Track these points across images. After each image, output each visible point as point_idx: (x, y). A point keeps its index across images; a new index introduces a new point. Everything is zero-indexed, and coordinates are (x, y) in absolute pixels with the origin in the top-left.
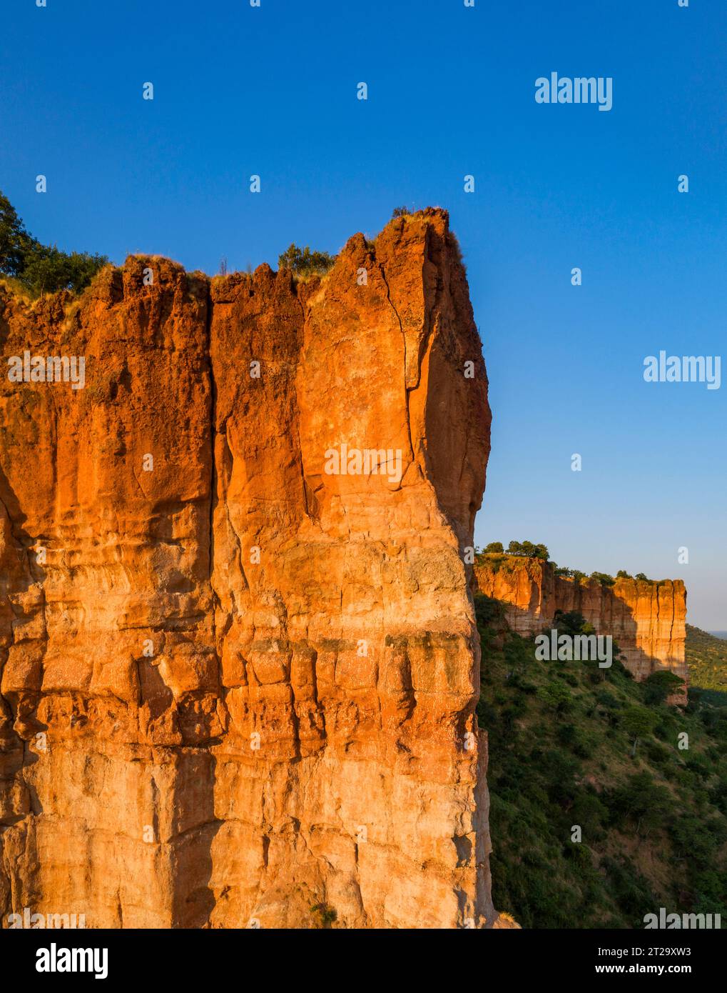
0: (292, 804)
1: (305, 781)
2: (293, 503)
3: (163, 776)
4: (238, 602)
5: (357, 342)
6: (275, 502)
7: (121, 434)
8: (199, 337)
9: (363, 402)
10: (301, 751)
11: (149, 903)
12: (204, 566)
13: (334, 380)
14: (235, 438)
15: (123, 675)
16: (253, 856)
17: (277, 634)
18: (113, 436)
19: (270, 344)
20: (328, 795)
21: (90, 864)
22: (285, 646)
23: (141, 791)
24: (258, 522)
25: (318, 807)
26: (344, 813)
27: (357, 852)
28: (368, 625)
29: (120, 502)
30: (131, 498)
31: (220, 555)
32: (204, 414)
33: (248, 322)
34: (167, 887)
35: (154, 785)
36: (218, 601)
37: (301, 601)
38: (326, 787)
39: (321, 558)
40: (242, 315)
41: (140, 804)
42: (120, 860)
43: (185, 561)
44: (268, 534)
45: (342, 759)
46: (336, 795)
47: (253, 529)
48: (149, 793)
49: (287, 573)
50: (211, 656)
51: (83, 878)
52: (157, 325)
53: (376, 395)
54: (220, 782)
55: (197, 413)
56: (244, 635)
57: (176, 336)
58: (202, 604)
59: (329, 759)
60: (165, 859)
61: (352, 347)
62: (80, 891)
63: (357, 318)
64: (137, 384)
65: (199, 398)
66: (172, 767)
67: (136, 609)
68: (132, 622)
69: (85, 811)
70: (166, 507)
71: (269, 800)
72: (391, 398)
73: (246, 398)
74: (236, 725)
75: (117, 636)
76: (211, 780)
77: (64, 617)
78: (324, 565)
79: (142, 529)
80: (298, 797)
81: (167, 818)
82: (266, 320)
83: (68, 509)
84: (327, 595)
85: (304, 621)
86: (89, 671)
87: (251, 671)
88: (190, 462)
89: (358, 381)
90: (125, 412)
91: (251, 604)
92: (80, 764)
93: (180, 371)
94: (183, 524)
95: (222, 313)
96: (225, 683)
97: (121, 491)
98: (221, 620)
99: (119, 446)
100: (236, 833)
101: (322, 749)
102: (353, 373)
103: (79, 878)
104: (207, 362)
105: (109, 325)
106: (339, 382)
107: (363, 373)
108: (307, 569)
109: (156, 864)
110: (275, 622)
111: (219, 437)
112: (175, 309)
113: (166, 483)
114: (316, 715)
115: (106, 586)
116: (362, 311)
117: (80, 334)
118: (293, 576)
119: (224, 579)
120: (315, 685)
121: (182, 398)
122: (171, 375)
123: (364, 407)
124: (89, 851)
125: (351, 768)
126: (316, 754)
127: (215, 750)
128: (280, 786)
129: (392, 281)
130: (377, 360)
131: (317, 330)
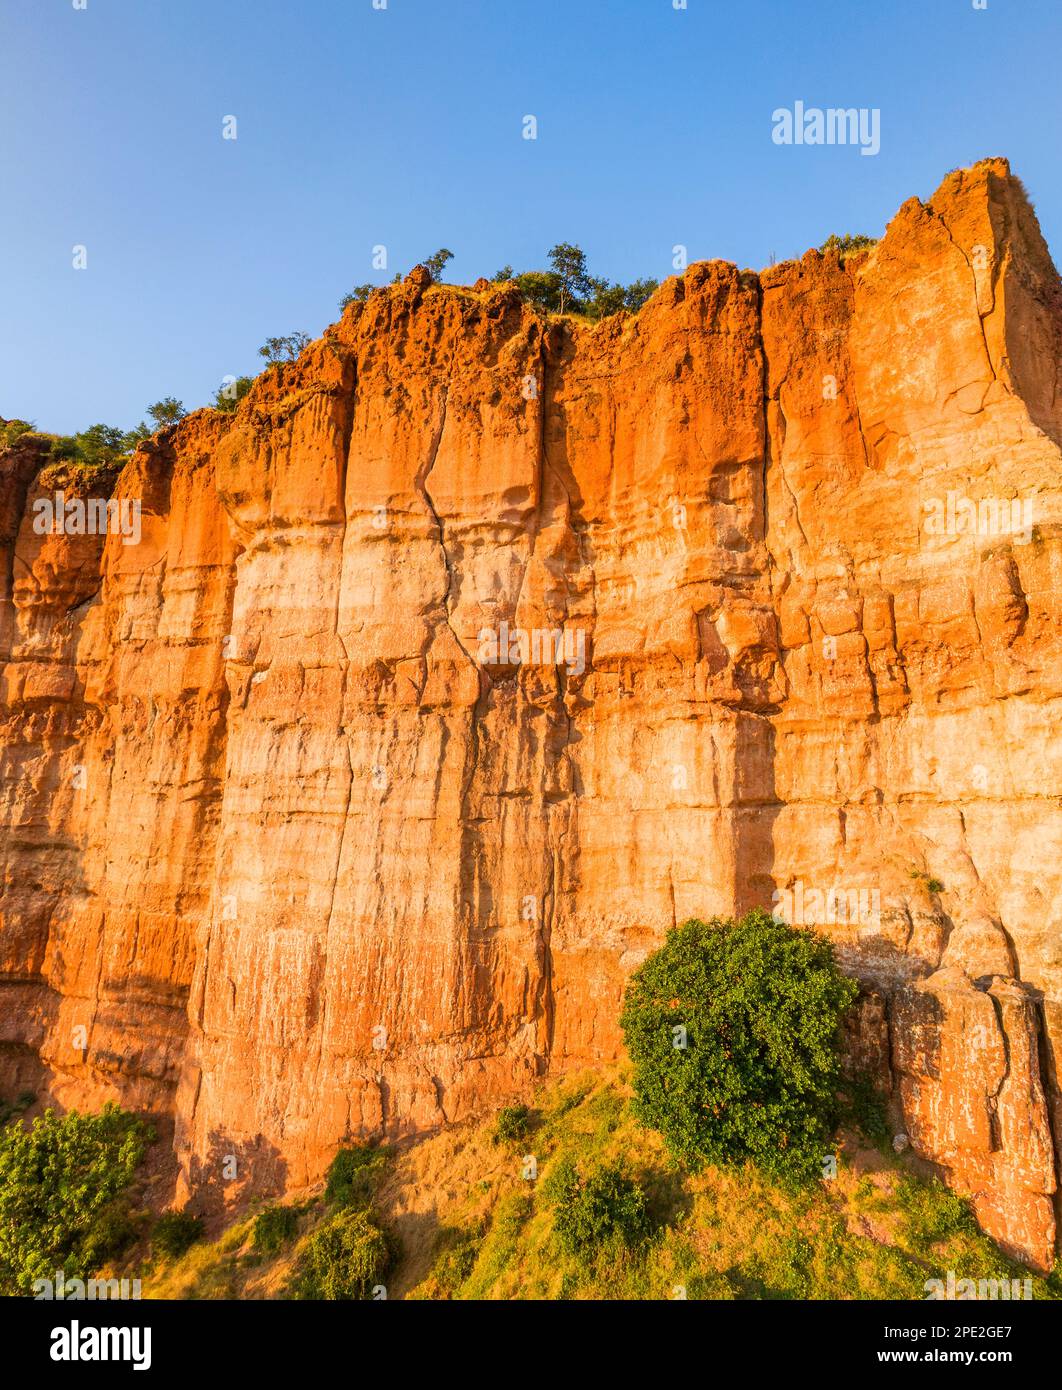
0: (872, 771)
1: (886, 748)
2: (851, 457)
3: (722, 734)
4: (796, 560)
5: (919, 287)
6: (833, 458)
7: (685, 406)
8: (752, 319)
9: (930, 339)
10: (880, 708)
11: (708, 876)
12: (760, 526)
13: (893, 328)
14: (790, 403)
15: (683, 627)
16: (828, 833)
17: (845, 582)
18: (679, 408)
19: (822, 315)
20: (917, 757)
21: (635, 847)
22: (855, 594)
23: (699, 750)
24: (814, 478)
25: (906, 775)
26: (941, 776)
27: (963, 820)
28: (955, 555)
29: (683, 465)
30: (693, 461)
31: (776, 514)
32: (758, 383)
33: (800, 299)
34: (729, 858)
35: (713, 743)
36: (774, 562)
37: (871, 546)
38: (915, 751)
39: (891, 499)
40: (792, 295)
41: (698, 763)
42: (672, 834)
43: (740, 518)
44: (828, 487)
45: (933, 714)
46: (928, 756)
47: (811, 485)
48: (707, 751)
49: (851, 522)
50: (770, 614)
51: (627, 862)
52: (714, 314)
53: (945, 330)
54: (781, 755)
55: (752, 383)
56: (806, 590)
57: (731, 320)
58: (759, 564)
59: (914, 719)
60: (727, 825)
61: (912, 292)
62: (624, 876)
63: (918, 266)
64: (698, 364)
65: (753, 371)
66: (732, 725)
67: (697, 562)
68: (692, 576)
69: (631, 789)
70: (725, 467)
71: (843, 766)
72: (962, 328)
73: (800, 364)
74: (798, 691)
75: (674, 594)
76: (771, 752)
77: (613, 594)
78: (895, 507)
79: (704, 487)
80: (879, 764)
81: (728, 779)
82: (816, 295)
83: (624, 489)
84: (901, 534)
85: (874, 566)
86: (642, 637)
87: (816, 622)
88: (747, 428)
89: (922, 322)
90: (688, 388)
91: (812, 559)
92: (627, 736)
93: (735, 349)
94: (740, 483)
95: (771, 297)
96: (785, 642)
97: (686, 453)
98: (778, 579)
99: (684, 415)
100: (801, 817)
101: (906, 706)
102: (916, 316)
103: (622, 861)
104: (759, 341)
105: (674, 320)
106: (901, 329)
107: (928, 313)
108: (877, 510)
109: (716, 828)
110: (841, 570)
111: (772, 404)
112: (731, 298)
113: (725, 445)
114: (895, 669)
115: (659, 554)
116: (922, 260)
117: (639, 340)
118: (860, 523)
119: (781, 537)
120: (894, 628)
121: (738, 372)
122: (727, 353)
123: (932, 342)
124: (634, 832)
125: (947, 725)
126: (898, 715)
127: (773, 719)
128: (857, 748)
129: (954, 227)
130: (943, 296)
131: (870, 291)
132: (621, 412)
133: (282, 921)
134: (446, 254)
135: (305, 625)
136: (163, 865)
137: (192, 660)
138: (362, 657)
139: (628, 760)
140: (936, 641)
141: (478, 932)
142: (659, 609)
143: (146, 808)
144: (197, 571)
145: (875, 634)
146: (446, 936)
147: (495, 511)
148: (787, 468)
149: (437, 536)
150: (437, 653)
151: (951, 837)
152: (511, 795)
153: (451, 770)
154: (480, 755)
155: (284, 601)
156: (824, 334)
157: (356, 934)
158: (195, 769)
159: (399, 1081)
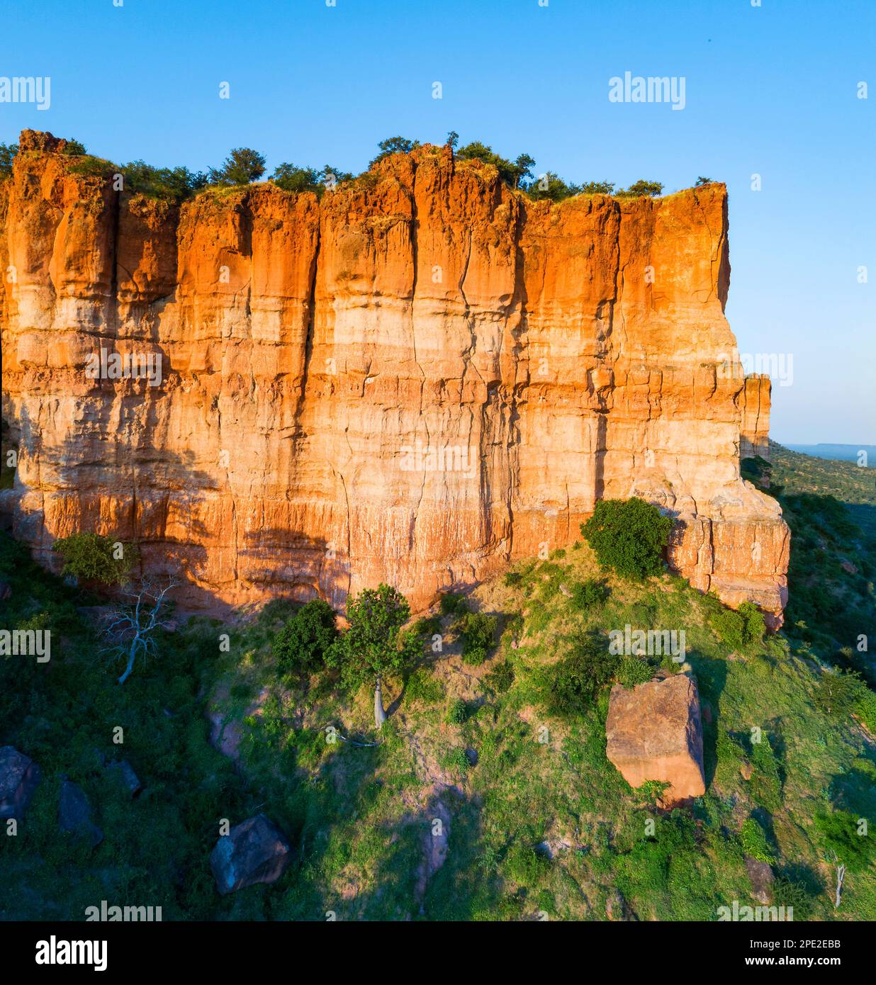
0: (645, 440)
1: (650, 432)
2: (648, 303)
3: (592, 423)
4: (622, 348)
5: (689, 239)
6: (641, 306)
7: (591, 271)
8: (617, 229)
9: (690, 264)
10: (652, 416)
11: (585, 480)
12: (610, 331)
13: (675, 252)
14: (627, 275)
15: (583, 376)
16: (627, 464)
17: (643, 362)
18: (588, 272)
19: (643, 232)
20: (662, 435)
22: (647, 368)
23: (584, 429)
24: (633, 312)
25: (658, 442)
26: (670, 444)
28: (688, 360)
29: (587, 300)
30: (592, 298)
31: (616, 325)
32: (616, 262)
33: (636, 222)
34: (594, 474)
35: (590, 426)
36: (614, 348)
37: (655, 348)
38: (661, 434)
39: (665, 329)
40: (634, 220)
41: (583, 434)
42: (567, 463)
43: (605, 328)
44: (639, 317)
45: (670, 420)
46: (667, 436)
47: (632, 315)
48: (587, 430)
49: (648, 336)
50: (611, 372)
52: (604, 223)
53: (697, 262)
54: (609, 431)
55: (614, 262)
56: (626, 363)
57: (609, 229)
58: (608, 348)
59: (662, 421)
60: (593, 460)
61: (687, 240)
62: (543, 480)
63: (690, 228)
64: (597, 249)
65: (615, 255)
66: (597, 419)
67: (589, 347)
68: (587, 353)
70: (603, 302)
71: (635, 437)
72: (704, 264)
73: (633, 256)
74: (617, 405)
75: (577, 359)
76: (606, 430)
77: (538, 350)
78: (666, 333)
79: (595, 312)
80: (649, 438)
81: (594, 442)
82: (642, 221)
84: (667, 346)
85: (655, 357)
86: (557, 375)
87: (631, 377)
88: (611, 284)
89: (688, 255)
90: (593, 261)
91: (630, 348)
93: (609, 243)
94: (606, 310)
95: (626, 219)
96: (615, 384)
97: (590, 294)
98: (615, 356)
100: (614, 456)
101: (660, 415)
102: (686, 251)
104: (618, 240)
106: (678, 253)
107: (691, 252)
108: (658, 334)
109: (590, 462)
110: (642, 357)
111: (620, 272)
112: (611, 217)
113: (603, 293)
114: (658, 401)
115: (566, 336)
116: (693, 226)
118: (651, 337)
119: (617, 337)
120: (662, 385)
121: (610, 256)
122: (607, 246)
123: (691, 266)
124: (547, 461)
125: (674, 424)
126: (657, 419)
127: (607, 416)
128: (642, 431)
129: (708, 217)
130: (698, 247)
131: (666, 229)
132: (550, 258)
133: (396, 503)
134: (455, 135)
135: (400, 356)
136: (274, 475)
137: (282, 355)
138: (434, 376)
139: (546, 430)
140: (677, 393)
141: (486, 504)
142: (569, 365)
143: (257, 443)
144: (279, 299)
145: (654, 386)
146: (476, 508)
147: (496, 305)
148: (623, 305)
149: (466, 315)
150: (469, 377)
151: (673, 467)
152: (496, 444)
153: (475, 434)
154: (486, 427)
155: (382, 340)
156: (643, 242)
157: (437, 508)
158: (289, 420)
159: (456, 568)
